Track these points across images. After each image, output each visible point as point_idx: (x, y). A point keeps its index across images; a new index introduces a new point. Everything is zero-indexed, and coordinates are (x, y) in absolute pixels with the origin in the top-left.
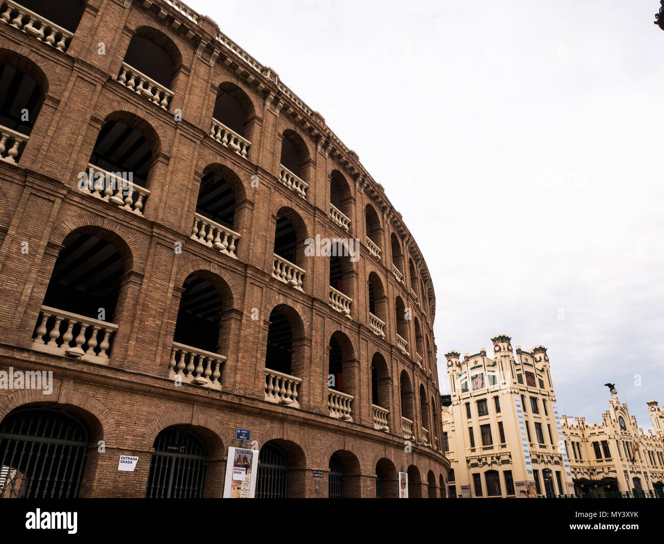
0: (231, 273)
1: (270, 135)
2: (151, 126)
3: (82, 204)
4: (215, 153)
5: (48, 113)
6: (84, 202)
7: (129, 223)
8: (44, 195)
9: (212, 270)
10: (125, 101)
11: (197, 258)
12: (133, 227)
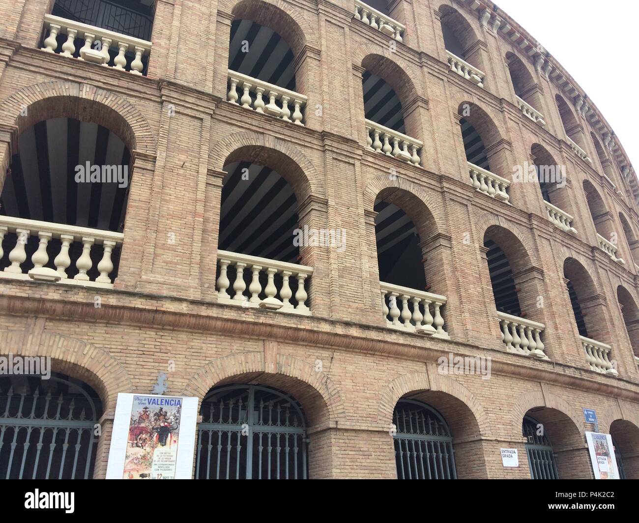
0: (518, 226)
1: (497, 61)
2: (400, 68)
3: (376, 164)
4: (461, 90)
5: (315, 67)
6: (377, 162)
7: (420, 180)
8: (344, 159)
9: (502, 225)
10: (371, 42)
11: (486, 212)
12: (425, 184)
